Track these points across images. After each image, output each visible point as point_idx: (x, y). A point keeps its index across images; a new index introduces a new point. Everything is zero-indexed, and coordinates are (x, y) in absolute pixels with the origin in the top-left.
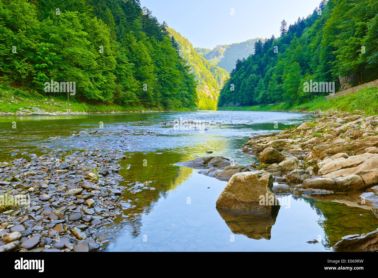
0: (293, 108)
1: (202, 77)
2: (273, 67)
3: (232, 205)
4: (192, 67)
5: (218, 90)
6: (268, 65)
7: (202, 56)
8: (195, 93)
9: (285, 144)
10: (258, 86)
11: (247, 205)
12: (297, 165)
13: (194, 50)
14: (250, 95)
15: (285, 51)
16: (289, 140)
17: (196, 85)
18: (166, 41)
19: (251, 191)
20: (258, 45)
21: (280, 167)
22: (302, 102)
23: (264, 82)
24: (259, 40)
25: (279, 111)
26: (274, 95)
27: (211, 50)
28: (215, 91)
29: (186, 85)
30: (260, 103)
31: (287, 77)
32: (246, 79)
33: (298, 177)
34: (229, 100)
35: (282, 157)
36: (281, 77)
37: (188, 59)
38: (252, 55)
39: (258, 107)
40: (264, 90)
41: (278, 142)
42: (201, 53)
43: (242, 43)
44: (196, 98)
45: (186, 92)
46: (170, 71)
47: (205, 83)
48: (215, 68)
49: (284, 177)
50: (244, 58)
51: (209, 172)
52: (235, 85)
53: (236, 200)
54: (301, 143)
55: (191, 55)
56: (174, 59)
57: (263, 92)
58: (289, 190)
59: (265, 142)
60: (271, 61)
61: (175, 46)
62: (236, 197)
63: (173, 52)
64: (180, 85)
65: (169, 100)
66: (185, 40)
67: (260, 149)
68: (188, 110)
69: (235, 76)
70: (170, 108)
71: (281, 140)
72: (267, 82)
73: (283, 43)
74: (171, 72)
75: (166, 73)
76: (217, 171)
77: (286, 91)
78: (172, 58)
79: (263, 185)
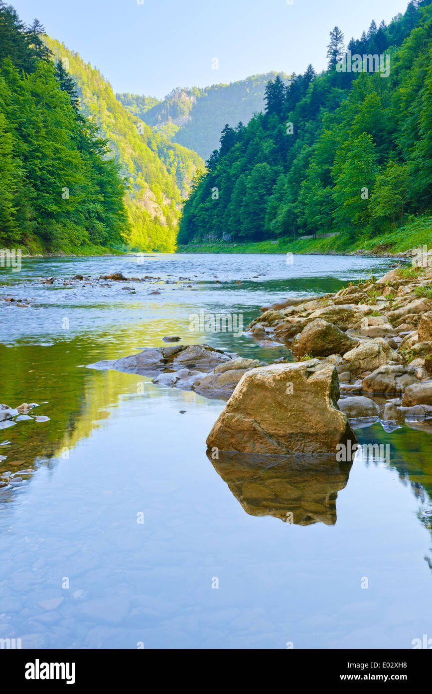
0: (358, 246)
1: (139, 169)
2: (310, 145)
3: (246, 442)
4: (113, 143)
5: (177, 203)
6: (298, 141)
7: (136, 115)
8: (122, 209)
9: (353, 316)
10: (274, 192)
11: (282, 441)
12: (387, 357)
13: (115, 101)
14: (255, 214)
15: (339, 106)
16: (359, 306)
17: (122, 188)
18: (43, 72)
19: (289, 407)
20: (274, 89)
21: (348, 361)
22: (377, 231)
23: (290, 182)
24: (278, 78)
25: (324, 251)
26: (314, 214)
27: (159, 100)
28: (171, 206)
29: (98, 188)
30: (281, 234)
31: (344, 171)
32: (246, 176)
33: (391, 384)
34: (204, 227)
35: (348, 343)
36: (329, 171)
37: (101, 123)
38: (261, 117)
39: (275, 243)
40: (289, 202)
41: (334, 312)
42: (134, 108)
43: (235, 83)
44: (123, 221)
45: (98, 206)
46: (56, 151)
47: (145, 184)
48: (169, 148)
49: (358, 384)
50: (240, 124)
51: (178, 379)
52: (219, 191)
53: (255, 430)
54: (390, 313)
55: (108, 113)
56: (65, 120)
57: (286, 208)
58: (374, 409)
59: (304, 314)
60: (307, 131)
61: (68, 86)
62: (255, 425)
63: (61, 102)
64: (84, 188)
65: (56, 228)
66: (93, 73)
67: (294, 329)
68: (105, 252)
69: (219, 167)
70: (58, 247)
71: (341, 306)
72: (296, 182)
73: (334, 86)
74: (58, 155)
75: (45, 156)
76: (197, 376)
77: (342, 205)
78: (59, 119)
79: (317, 393)
